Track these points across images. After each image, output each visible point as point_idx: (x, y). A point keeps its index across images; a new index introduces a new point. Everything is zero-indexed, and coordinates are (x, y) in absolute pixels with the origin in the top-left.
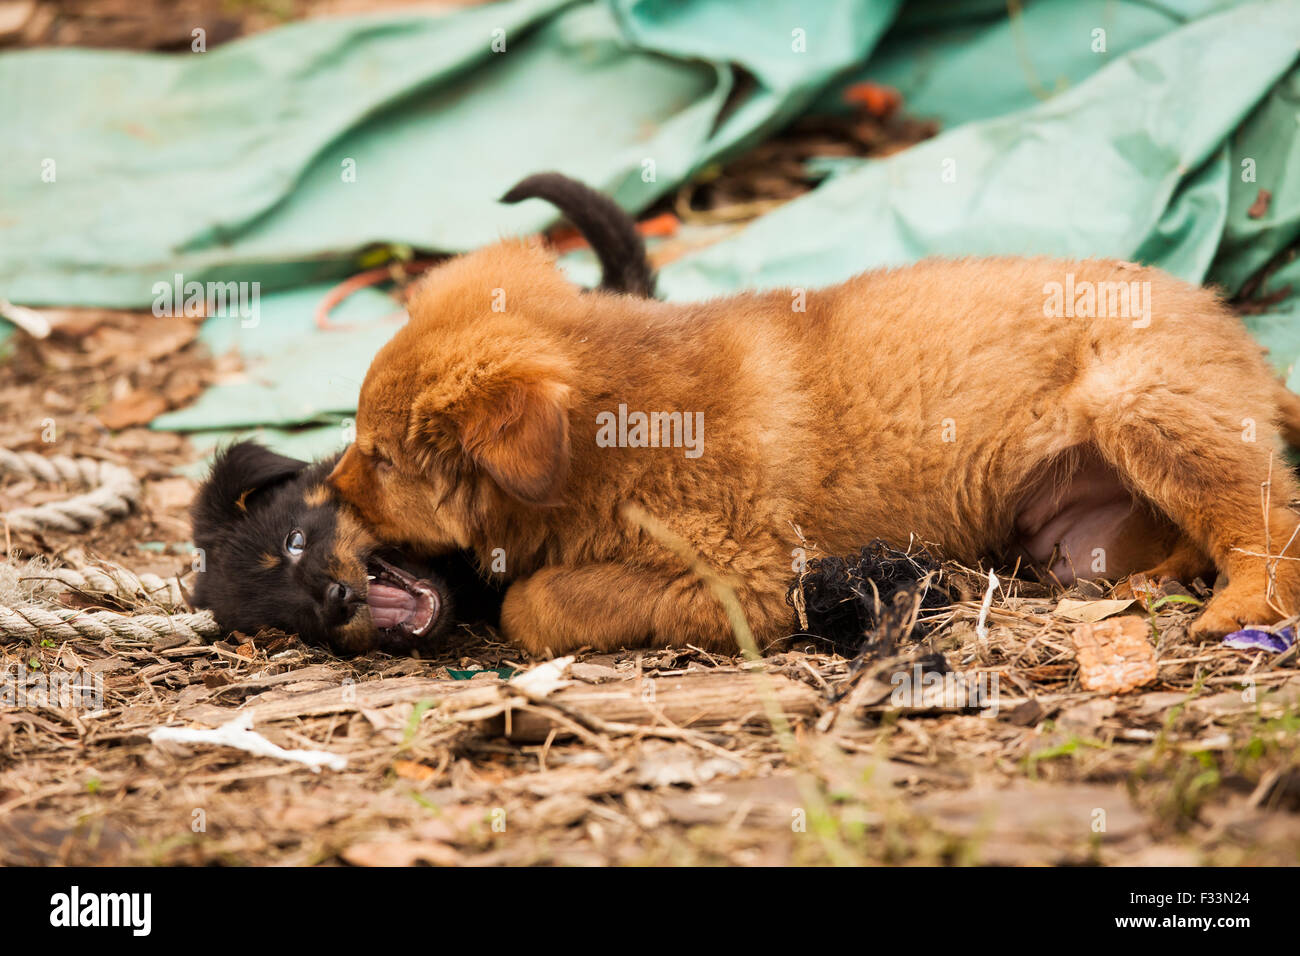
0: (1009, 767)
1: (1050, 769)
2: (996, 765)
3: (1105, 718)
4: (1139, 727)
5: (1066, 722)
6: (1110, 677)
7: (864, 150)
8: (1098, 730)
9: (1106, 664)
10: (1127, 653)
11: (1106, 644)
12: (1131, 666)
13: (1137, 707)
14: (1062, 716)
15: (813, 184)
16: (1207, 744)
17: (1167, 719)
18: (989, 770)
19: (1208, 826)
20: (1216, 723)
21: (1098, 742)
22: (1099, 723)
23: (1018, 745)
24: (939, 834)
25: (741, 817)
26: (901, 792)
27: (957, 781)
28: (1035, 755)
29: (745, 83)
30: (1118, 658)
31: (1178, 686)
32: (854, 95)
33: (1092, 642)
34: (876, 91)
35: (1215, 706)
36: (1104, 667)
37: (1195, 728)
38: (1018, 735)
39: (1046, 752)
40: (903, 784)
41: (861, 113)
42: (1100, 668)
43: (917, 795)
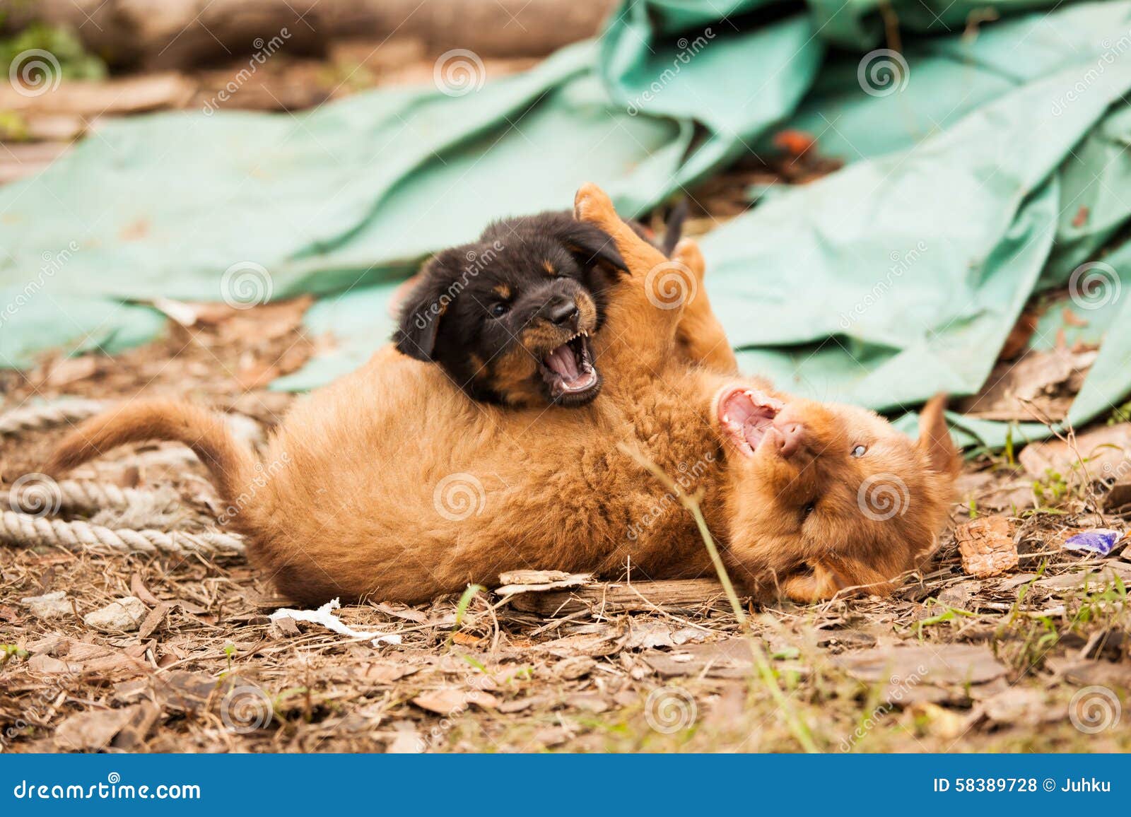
0: (902, 631)
1: (933, 632)
2: (894, 628)
3: (973, 594)
4: (998, 600)
5: (944, 599)
6: (984, 564)
7: (789, 180)
8: (968, 603)
9: (980, 553)
10: (996, 545)
11: (979, 538)
12: (999, 555)
13: (998, 586)
14: (942, 593)
15: (751, 205)
16: (1048, 612)
17: (1018, 594)
18: (889, 634)
19: (1051, 673)
20: (1054, 597)
21: (969, 612)
22: (969, 598)
23: (910, 615)
24: (854, 679)
25: (705, 671)
26: (824, 650)
27: (864, 642)
28: (921, 623)
29: (701, 133)
30: (988, 549)
31: (1027, 570)
32: (781, 141)
33: (968, 537)
34: (798, 137)
35: (1054, 584)
36: (979, 556)
37: (1039, 601)
38: (910, 608)
39: (930, 620)
40: (827, 644)
41: (787, 154)
42: (976, 557)
43: (835, 653)
